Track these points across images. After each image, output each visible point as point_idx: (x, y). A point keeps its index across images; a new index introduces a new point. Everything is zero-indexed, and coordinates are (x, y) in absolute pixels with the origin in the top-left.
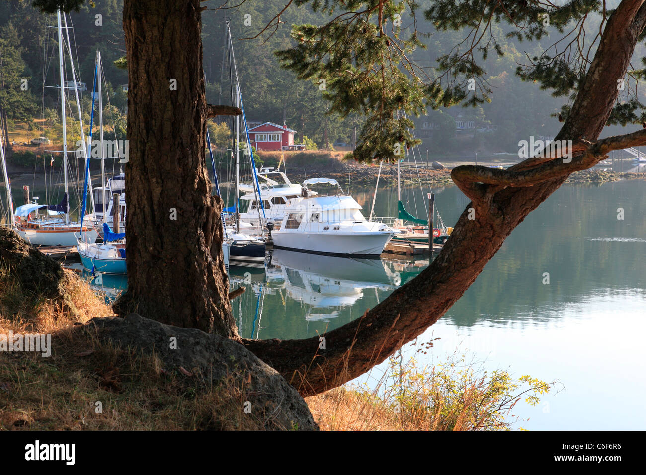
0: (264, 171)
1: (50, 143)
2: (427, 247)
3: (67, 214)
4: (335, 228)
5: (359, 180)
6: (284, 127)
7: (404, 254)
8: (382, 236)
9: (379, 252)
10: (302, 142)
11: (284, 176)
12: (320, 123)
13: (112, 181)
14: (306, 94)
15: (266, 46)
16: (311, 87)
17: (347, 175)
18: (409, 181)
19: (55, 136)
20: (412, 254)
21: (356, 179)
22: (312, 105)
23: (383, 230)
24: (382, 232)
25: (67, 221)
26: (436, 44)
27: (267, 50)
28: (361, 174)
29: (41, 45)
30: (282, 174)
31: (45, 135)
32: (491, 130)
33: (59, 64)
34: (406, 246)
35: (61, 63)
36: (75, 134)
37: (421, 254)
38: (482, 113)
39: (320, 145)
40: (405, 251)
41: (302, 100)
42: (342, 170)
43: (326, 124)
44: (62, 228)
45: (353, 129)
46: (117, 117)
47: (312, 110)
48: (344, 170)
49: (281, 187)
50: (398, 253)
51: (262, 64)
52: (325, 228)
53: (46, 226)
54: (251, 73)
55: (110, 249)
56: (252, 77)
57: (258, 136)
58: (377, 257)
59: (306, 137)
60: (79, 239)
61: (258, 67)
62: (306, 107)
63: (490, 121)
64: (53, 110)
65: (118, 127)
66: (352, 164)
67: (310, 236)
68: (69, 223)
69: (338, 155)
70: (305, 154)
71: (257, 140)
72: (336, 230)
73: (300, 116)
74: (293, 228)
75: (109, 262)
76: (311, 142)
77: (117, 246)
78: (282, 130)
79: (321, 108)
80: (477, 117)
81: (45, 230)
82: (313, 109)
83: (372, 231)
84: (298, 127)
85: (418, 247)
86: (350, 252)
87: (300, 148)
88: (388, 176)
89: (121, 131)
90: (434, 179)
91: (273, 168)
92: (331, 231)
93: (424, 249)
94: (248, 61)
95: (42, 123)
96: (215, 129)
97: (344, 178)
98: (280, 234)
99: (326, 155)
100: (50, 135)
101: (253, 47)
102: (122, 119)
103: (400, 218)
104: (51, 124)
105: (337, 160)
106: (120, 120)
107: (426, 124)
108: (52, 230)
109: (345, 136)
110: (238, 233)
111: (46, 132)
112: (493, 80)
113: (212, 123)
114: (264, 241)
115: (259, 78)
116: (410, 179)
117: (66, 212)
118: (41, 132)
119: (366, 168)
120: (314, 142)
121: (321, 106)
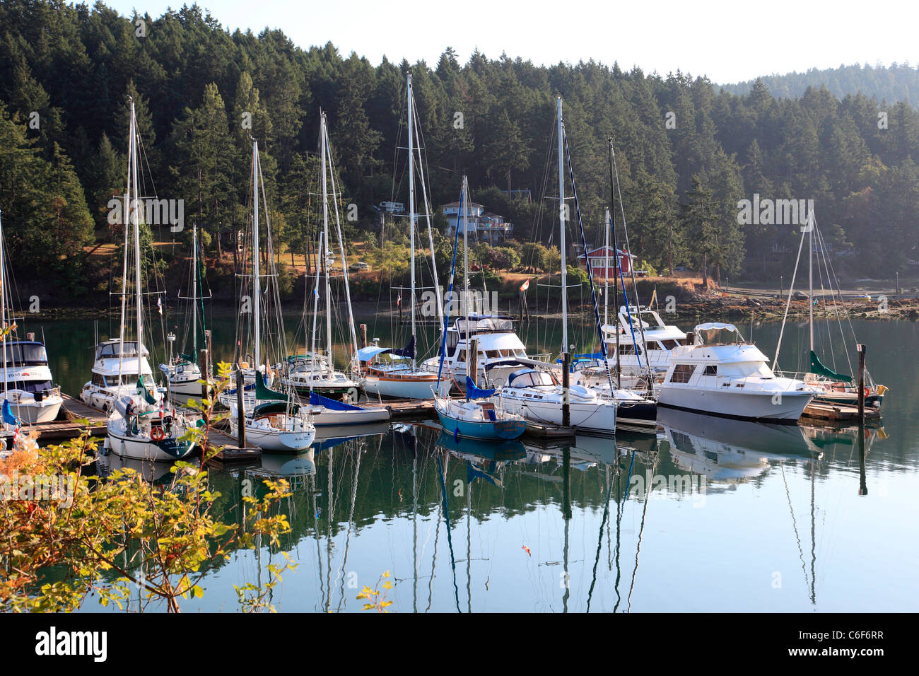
0: (632, 310)
1: (369, 268)
2: (856, 411)
3: (414, 361)
4: (738, 386)
5: (712, 312)
6: (624, 252)
7: (825, 418)
8: (800, 398)
9: (797, 416)
10: (641, 267)
11: (656, 315)
12: (663, 246)
13: (460, 321)
14: (645, 214)
15: (597, 161)
16: (652, 206)
17: (697, 306)
18: (770, 313)
19: (374, 261)
20: (837, 420)
21: (707, 311)
22: (653, 226)
23: (801, 389)
24: (801, 392)
25: (414, 368)
26: (787, 156)
27: (598, 166)
28: (713, 305)
29: (359, 164)
30: (654, 313)
31: (362, 260)
32: (852, 253)
33: (409, 188)
34: (829, 408)
35: (412, 187)
36: (395, 260)
37: (847, 420)
38: (842, 234)
39: (659, 271)
40: (827, 415)
41: (642, 220)
42: (691, 301)
43: (669, 247)
44: (410, 377)
45: (704, 253)
46: (440, 241)
47: (653, 233)
48: (693, 300)
49: (655, 329)
50: (816, 417)
51: (594, 180)
52: (725, 385)
53: (391, 374)
54: (582, 191)
55: (475, 408)
56: (582, 194)
57: (594, 261)
58: (793, 422)
59: (645, 262)
60: (436, 394)
61: (588, 184)
62: (646, 228)
63: (851, 244)
64: (371, 233)
65: (441, 251)
66: (701, 293)
67: (705, 393)
68: (416, 371)
69: (686, 283)
70: (648, 282)
71: (594, 265)
72: (738, 388)
73: (639, 239)
74: (680, 382)
75: (476, 424)
76: (650, 268)
77: (483, 405)
78: (623, 255)
79: (663, 230)
80: (837, 239)
81: (390, 378)
82: (654, 231)
83: (788, 391)
84: (636, 251)
85: (844, 410)
86: (758, 415)
87: (641, 275)
88: (746, 307)
89: (443, 255)
90: (800, 312)
91: (644, 306)
92: (733, 389)
93: (852, 414)
94: (577, 178)
95: (360, 247)
96: (544, 253)
97: (694, 309)
98: (665, 388)
99: (672, 283)
100: (369, 260)
101: (584, 162)
102: (445, 242)
103: (813, 372)
104: (369, 248)
105: (685, 289)
106: (443, 244)
107: (775, 246)
108: (398, 378)
109: (688, 261)
110: (619, 389)
111: (365, 257)
112: (855, 197)
113: (541, 246)
114: (655, 401)
115: (589, 196)
116: (770, 311)
117: (413, 358)
118: (359, 257)
119: (717, 297)
120: (654, 267)
121: (664, 228)
